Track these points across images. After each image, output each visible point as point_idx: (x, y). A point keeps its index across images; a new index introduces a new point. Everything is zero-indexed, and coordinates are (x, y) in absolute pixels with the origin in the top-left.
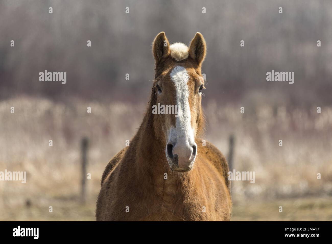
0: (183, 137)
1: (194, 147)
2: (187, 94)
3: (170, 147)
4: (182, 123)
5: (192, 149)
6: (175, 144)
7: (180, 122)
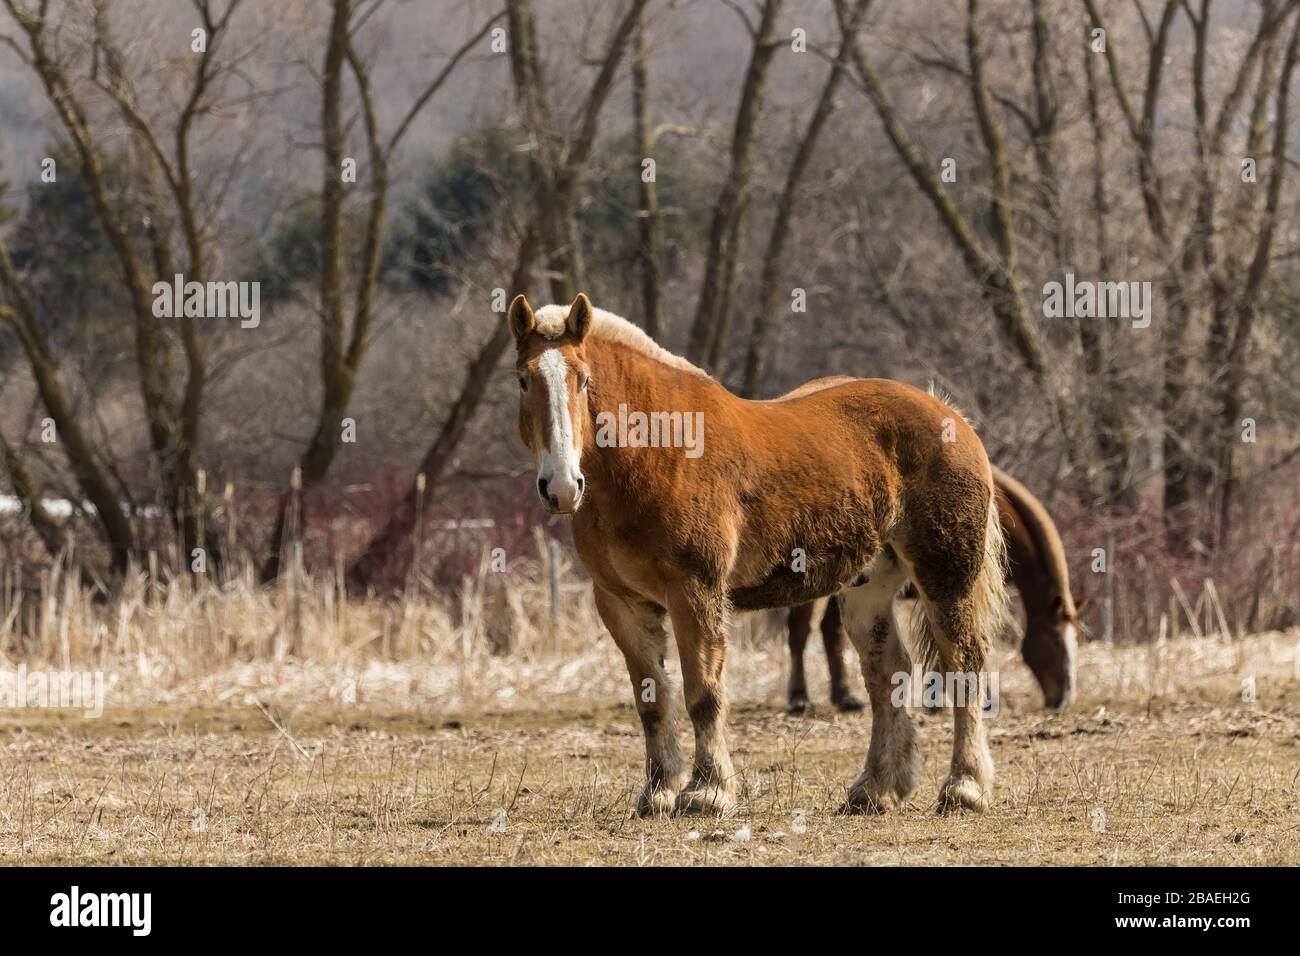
0: (561, 468)
1: (580, 481)
2: (565, 398)
3: (544, 483)
4: (559, 446)
5: (577, 485)
6: (550, 479)
7: (556, 446)
